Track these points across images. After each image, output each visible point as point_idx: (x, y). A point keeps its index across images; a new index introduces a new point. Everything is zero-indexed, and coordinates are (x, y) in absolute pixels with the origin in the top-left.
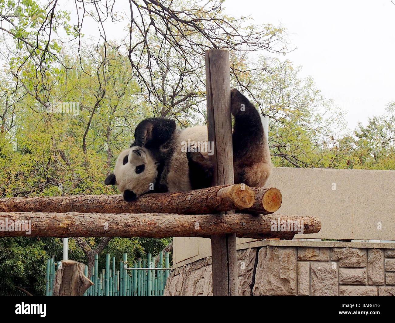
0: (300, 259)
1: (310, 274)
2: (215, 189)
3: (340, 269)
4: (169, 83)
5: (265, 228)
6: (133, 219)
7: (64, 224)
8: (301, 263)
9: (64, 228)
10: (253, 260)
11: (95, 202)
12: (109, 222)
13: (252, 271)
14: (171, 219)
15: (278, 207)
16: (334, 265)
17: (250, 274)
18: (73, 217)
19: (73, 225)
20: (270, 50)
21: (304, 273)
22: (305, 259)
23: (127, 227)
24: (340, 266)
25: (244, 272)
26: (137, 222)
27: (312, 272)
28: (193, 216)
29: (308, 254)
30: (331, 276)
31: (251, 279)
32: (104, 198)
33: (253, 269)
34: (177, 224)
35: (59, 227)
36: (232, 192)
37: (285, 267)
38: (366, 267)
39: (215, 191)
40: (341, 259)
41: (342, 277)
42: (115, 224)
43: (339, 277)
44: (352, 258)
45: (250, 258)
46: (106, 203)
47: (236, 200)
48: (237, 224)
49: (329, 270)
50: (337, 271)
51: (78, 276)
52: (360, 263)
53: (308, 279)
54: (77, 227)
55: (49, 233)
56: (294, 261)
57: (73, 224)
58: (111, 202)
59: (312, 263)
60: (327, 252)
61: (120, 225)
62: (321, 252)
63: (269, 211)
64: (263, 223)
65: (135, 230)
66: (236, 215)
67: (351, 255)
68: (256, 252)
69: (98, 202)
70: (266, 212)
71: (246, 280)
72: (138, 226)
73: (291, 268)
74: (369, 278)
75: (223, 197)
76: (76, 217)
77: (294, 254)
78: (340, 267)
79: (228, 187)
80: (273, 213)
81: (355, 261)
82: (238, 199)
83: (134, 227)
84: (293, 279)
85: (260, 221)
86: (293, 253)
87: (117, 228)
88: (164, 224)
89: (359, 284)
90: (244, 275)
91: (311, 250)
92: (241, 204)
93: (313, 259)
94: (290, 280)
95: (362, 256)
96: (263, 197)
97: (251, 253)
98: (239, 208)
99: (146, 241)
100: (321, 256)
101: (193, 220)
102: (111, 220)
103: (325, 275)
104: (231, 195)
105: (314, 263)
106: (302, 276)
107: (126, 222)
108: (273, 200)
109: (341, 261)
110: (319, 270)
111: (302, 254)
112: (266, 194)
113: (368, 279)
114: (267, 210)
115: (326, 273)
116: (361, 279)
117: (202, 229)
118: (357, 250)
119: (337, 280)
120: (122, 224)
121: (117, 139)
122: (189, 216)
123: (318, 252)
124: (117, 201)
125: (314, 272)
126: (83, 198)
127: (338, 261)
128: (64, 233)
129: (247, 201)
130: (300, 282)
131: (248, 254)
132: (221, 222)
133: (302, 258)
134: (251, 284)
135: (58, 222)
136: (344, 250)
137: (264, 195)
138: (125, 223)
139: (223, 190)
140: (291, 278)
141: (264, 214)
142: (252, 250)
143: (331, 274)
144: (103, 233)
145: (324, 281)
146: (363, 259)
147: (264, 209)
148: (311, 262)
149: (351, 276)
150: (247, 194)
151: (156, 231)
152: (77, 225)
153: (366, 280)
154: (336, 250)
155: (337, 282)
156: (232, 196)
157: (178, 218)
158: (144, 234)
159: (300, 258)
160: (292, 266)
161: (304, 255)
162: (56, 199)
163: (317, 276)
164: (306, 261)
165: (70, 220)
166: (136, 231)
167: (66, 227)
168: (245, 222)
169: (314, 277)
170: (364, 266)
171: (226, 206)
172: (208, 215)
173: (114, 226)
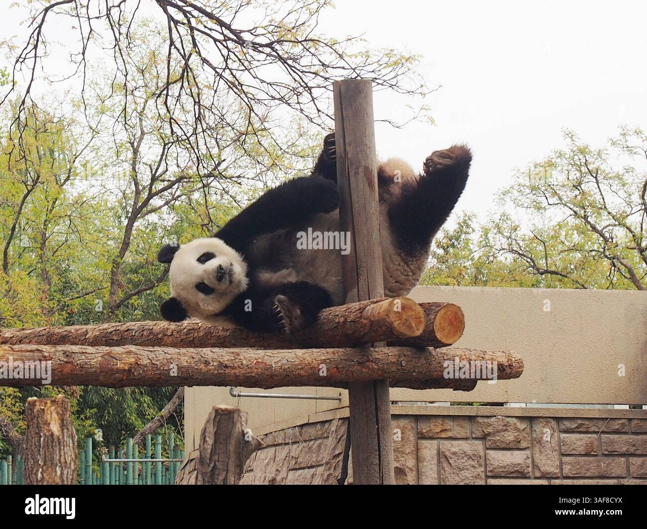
0: (422, 436)
1: (439, 461)
2: (358, 307)
3: (487, 451)
4: (144, 160)
5: (436, 371)
6: (231, 355)
7: (125, 364)
8: (424, 442)
9: (125, 370)
10: (343, 438)
11: (145, 333)
12: (195, 360)
13: (341, 457)
14: (290, 355)
15: (459, 334)
16: (479, 446)
17: (338, 462)
18: (138, 352)
19: (138, 365)
20: (399, 90)
21: (429, 458)
22: (431, 435)
23: (222, 369)
24: (487, 446)
25: (329, 458)
26: (237, 360)
27: (441, 456)
28: (323, 350)
29: (435, 427)
30: (473, 463)
31: (339, 470)
32: (162, 325)
33: (343, 454)
34: (300, 364)
35: (117, 369)
36: (390, 311)
37: (398, 448)
38: (530, 449)
39: (359, 310)
40: (489, 434)
41: (491, 464)
42: (204, 363)
43: (486, 465)
44: (506, 434)
45: (337, 436)
46: (166, 335)
47: (396, 324)
48: (394, 363)
49: (469, 452)
50: (482, 454)
51: (240, 431)
52: (520, 442)
53: (435, 468)
54: (145, 369)
55: (101, 378)
56: (412, 438)
57: (139, 363)
58: (175, 333)
59: (442, 442)
60: (466, 424)
61: (211, 364)
62: (455, 423)
63: (445, 341)
64: (433, 362)
65: (235, 373)
66: (391, 348)
67: (504, 428)
68: (347, 426)
69: (150, 333)
70: (439, 344)
71: (331, 471)
72: (240, 367)
73: (407, 451)
74: (535, 466)
75: (373, 319)
76: (142, 352)
77: (412, 428)
78: (487, 449)
79: (381, 303)
80: (451, 345)
81: (511, 438)
82: (400, 321)
83: (233, 368)
84: (411, 469)
85: (428, 359)
86: (410, 426)
87: (206, 370)
88: (279, 364)
89: (519, 476)
90: (327, 463)
91: (440, 421)
92: (404, 329)
93: (443, 435)
94: (407, 470)
95: (523, 430)
96: (435, 318)
97: (338, 427)
98: (400, 337)
99: (107, 421)
100: (456, 430)
101: (324, 358)
102: (197, 357)
103: (463, 461)
104: (387, 315)
105: (445, 442)
106: (425, 463)
107: (221, 360)
108: (451, 324)
109: (489, 438)
110: (454, 453)
111: (424, 427)
112: (439, 313)
113: (533, 468)
114: (442, 340)
115: (466, 458)
116: (522, 467)
117: (339, 372)
118: (515, 420)
119: (483, 469)
120: (215, 364)
121: (58, 253)
122: (318, 350)
123: (451, 423)
124: (184, 331)
125: (446, 456)
126: (124, 327)
127: (484, 438)
128: (125, 378)
129: (414, 325)
130: (423, 474)
131: (333, 428)
132: (368, 361)
133: (426, 434)
134: (339, 477)
135: (115, 360)
136: (493, 419)
137: (436, 315)
138: (220, 362)
139: (373, 308)
140: (407, 467)
141: (436, 348)
142: (341, 422)
143: (473, 460)
144: (186, 379)
145: (462, 472)
146: (525, 435)
147: (438, 339)
148: (439, 440)
149: (505, 463)
150: (413, 313)
151: (268, 375)
152: (145, 366)
153: (530, 469)
154: (480, 420)
155: (483, 474)
156: (389, 317)
157: (301, 354)
158: (249, 381)
159: (422, 434)
160: (409, 448)
161: (429, 429)
162: (76, 330)
163: (450, 463)
164: (432, 438)
165: (134, 357)
166: (236, 376)
167: (127, 368)
168: (406, 360)
169: (445, 465)
170: (527, 446)
171: (378, 334)
172: (348, 349)
173: (202, 366)
